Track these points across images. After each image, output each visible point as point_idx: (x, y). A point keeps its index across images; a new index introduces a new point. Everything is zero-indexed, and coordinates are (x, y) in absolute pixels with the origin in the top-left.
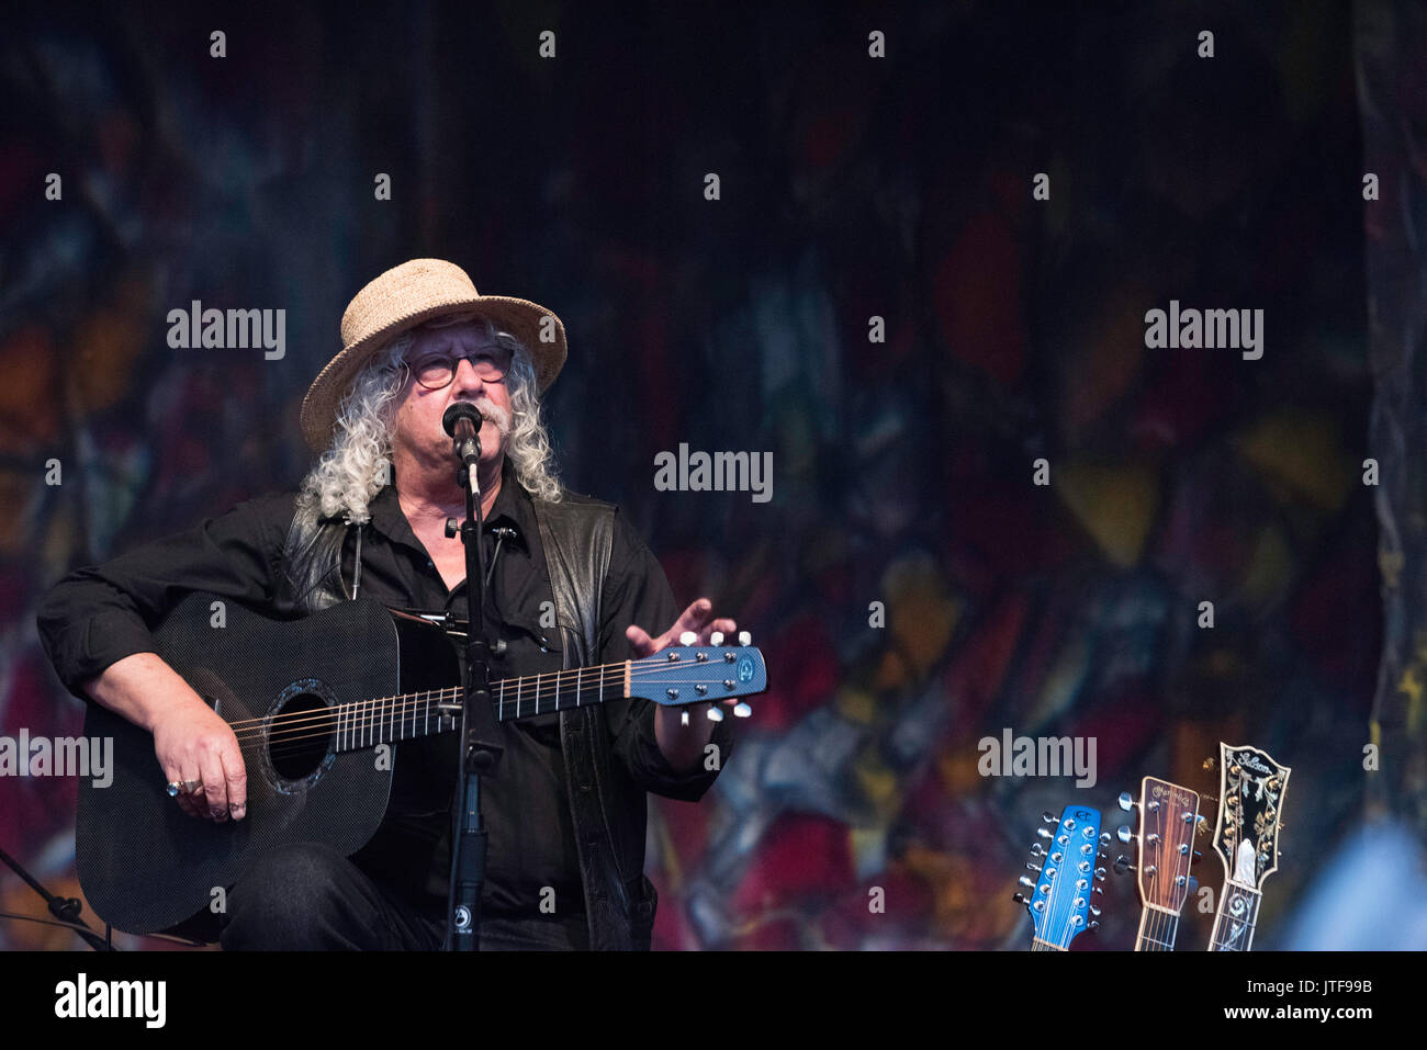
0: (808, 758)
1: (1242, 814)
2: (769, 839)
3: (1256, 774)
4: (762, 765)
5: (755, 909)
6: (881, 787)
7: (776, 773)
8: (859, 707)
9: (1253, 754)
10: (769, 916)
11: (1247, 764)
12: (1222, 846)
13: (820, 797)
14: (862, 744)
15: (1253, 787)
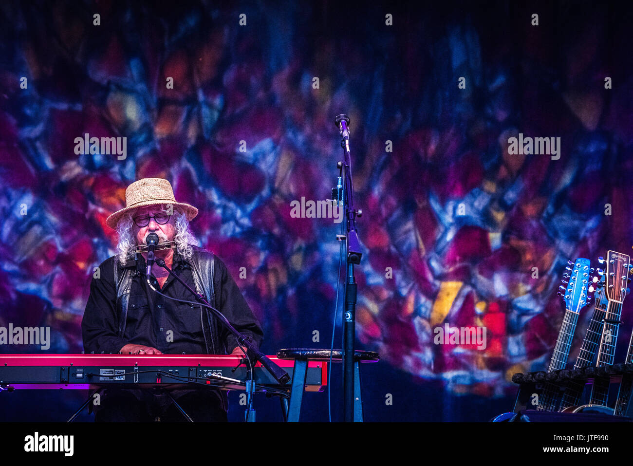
0: (472, 205)
2: (457, 237)
4: (455, 209)
5: (453, 262)
6: (500, 216)
8: (490, 187)
10: (458, 265)
13: (477, 220)
14: (492, 201)
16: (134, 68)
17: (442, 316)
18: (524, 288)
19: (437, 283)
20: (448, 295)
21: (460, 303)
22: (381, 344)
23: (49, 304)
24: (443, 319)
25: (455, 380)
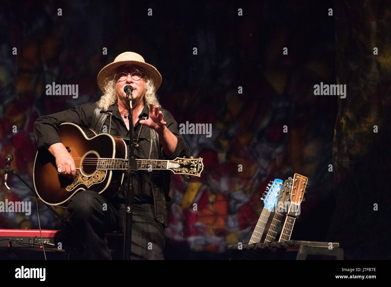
13: (211, 145)
18: (238, 187)
19: (187, 183)
20: (193, 190)
21: (200, 195)
24: (189, 205)
25: (195, 241)
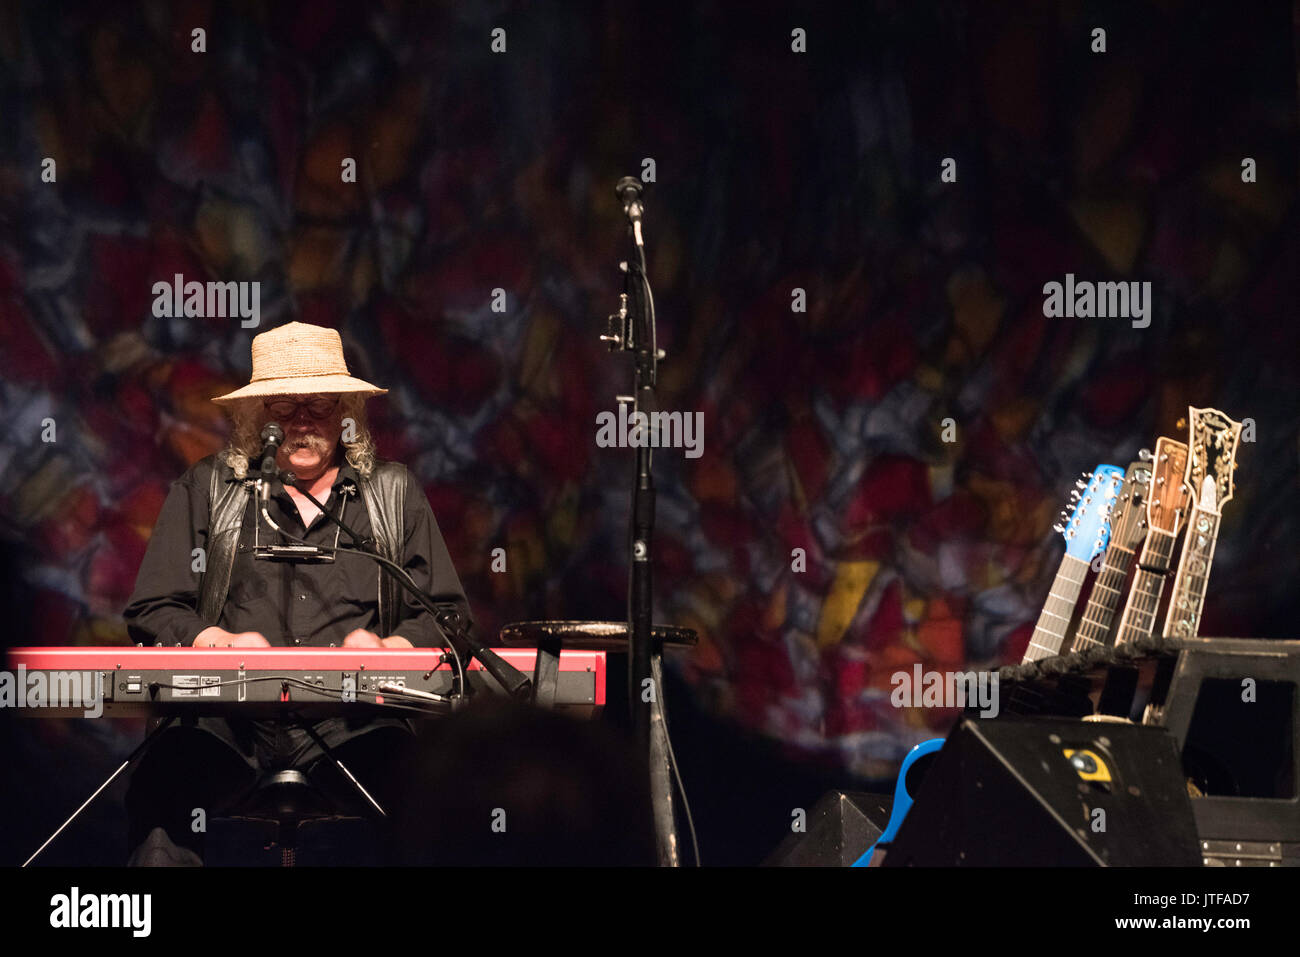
0: (896, 417)
1: (1206, 457)
2: (868, 477)
3: (1215, 429)
4: (863, 423)
5: (862, 525)
7: (873, 429)
8: (932, 379)
9: (1213, 415)
10: (870, 529)
11: (1210, 422)
12: (1192, 482)
13: (905, 443)
14: (935, 405)
15: (1214, 439)
16: (249, 156)
17: (839, 628)
18: (997, 573)
19: (830, 564)
20: (851, 586)
21: (873, 603)
22: (722, 684)
23: (84, 608)
24: (841, 635)
25: (865, 750)
